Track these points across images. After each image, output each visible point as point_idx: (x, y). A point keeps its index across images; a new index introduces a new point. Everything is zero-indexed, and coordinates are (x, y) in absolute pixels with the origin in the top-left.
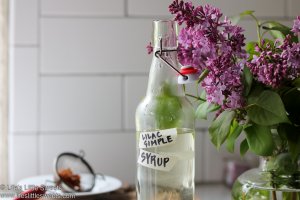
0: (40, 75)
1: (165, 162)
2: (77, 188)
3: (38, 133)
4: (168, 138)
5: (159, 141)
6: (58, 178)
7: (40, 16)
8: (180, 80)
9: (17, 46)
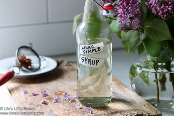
1: (97, 63)
2: (29, 67)
4: (99, 48)
5: (93, 50)
6: (20, 63)
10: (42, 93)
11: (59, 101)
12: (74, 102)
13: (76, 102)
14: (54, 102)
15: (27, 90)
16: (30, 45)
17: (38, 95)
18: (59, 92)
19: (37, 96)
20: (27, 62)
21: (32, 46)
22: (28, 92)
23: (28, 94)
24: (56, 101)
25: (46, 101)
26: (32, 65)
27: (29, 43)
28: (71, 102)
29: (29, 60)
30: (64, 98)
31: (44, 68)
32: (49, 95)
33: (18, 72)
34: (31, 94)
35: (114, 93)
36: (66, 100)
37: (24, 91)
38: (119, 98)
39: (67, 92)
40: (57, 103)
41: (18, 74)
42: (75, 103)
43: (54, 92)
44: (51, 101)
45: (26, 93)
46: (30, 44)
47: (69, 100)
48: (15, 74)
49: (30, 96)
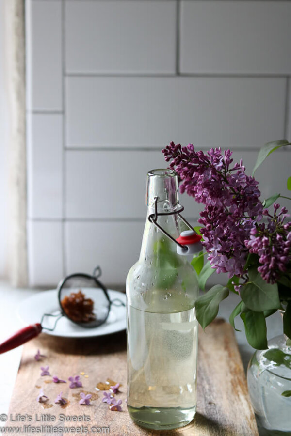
0: (65, 149)
2: (88, 316)
3: (64, 220)
7: (64, 74)
8: (179, 250)
9: (35, 112)
10: (70, 379)
11: (91, 403)
12: (117, 410)
13: (121, 411)
14: (82, 405)
15: (48, 368)
16: (94, 273)
17: (64, 382)
18: (108, 383)
19: (60, 385)
20: (86, 306)
21: (100, 274)
22: (48, 373)
23: (47, 378)
24: (84, 403)
25: (70, 398)
26: (95, 312)
27: (95, 266)
28: (113, 410)
29: (90, 301)
30: (104, 399)
31: (117, 321)
32: (83, 385)
33: (51, 328)
34: (51, 379)
35: (210, 403)
36: (106, 402)
37: (42, 369)
38: (209, 417)
39: (120, 385)
40: (85, 408)
41: (52, 330)
42: (118, 412)
43: (99, 380)
44: (78, 400)
45: (45, 373)
46: (98, 268)
47: (112, 404)
48: (44, 331)
49: (47, 382)
